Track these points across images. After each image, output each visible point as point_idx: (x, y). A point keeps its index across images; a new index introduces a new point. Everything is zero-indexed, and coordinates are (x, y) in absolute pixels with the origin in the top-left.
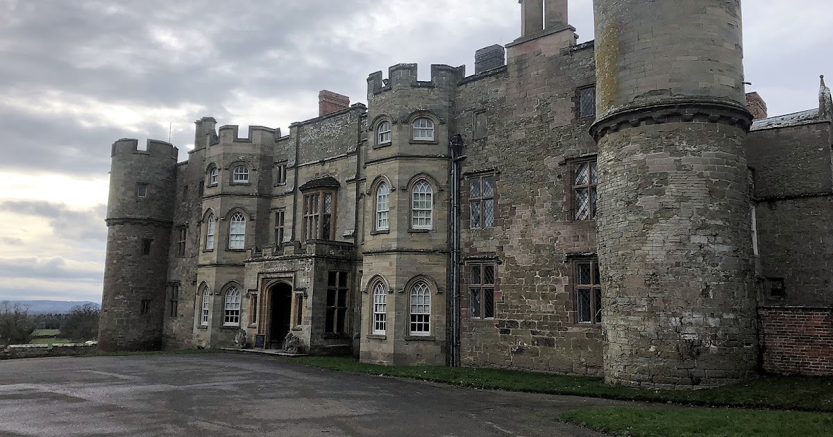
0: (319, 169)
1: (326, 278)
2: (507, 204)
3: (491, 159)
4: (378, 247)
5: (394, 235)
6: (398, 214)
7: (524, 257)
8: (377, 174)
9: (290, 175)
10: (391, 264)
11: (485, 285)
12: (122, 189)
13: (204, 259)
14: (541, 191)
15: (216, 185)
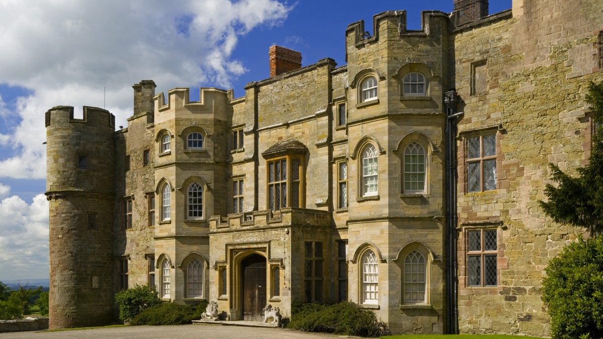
0: (283, 132)
1: (303, 248)
2: (514, 164)
3: (493, 116)
4: (366, 214)
5: (385, 201)
6: (389, 178)
7: (534, 220)
8: (361, 136)
9: (249, 140)
10: (382, 232)
11: (486, 252)
12: (61, 161)
13: (161, 231)
14: (555, 149)
15: (170, 154)
